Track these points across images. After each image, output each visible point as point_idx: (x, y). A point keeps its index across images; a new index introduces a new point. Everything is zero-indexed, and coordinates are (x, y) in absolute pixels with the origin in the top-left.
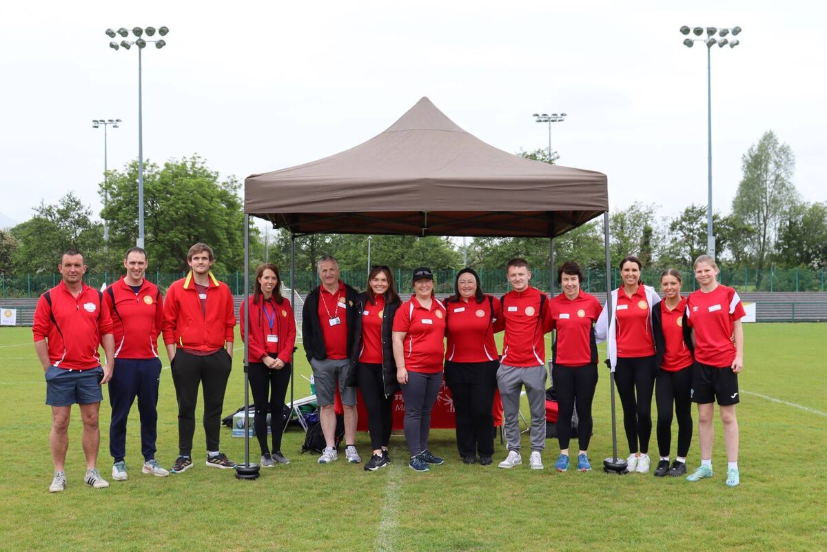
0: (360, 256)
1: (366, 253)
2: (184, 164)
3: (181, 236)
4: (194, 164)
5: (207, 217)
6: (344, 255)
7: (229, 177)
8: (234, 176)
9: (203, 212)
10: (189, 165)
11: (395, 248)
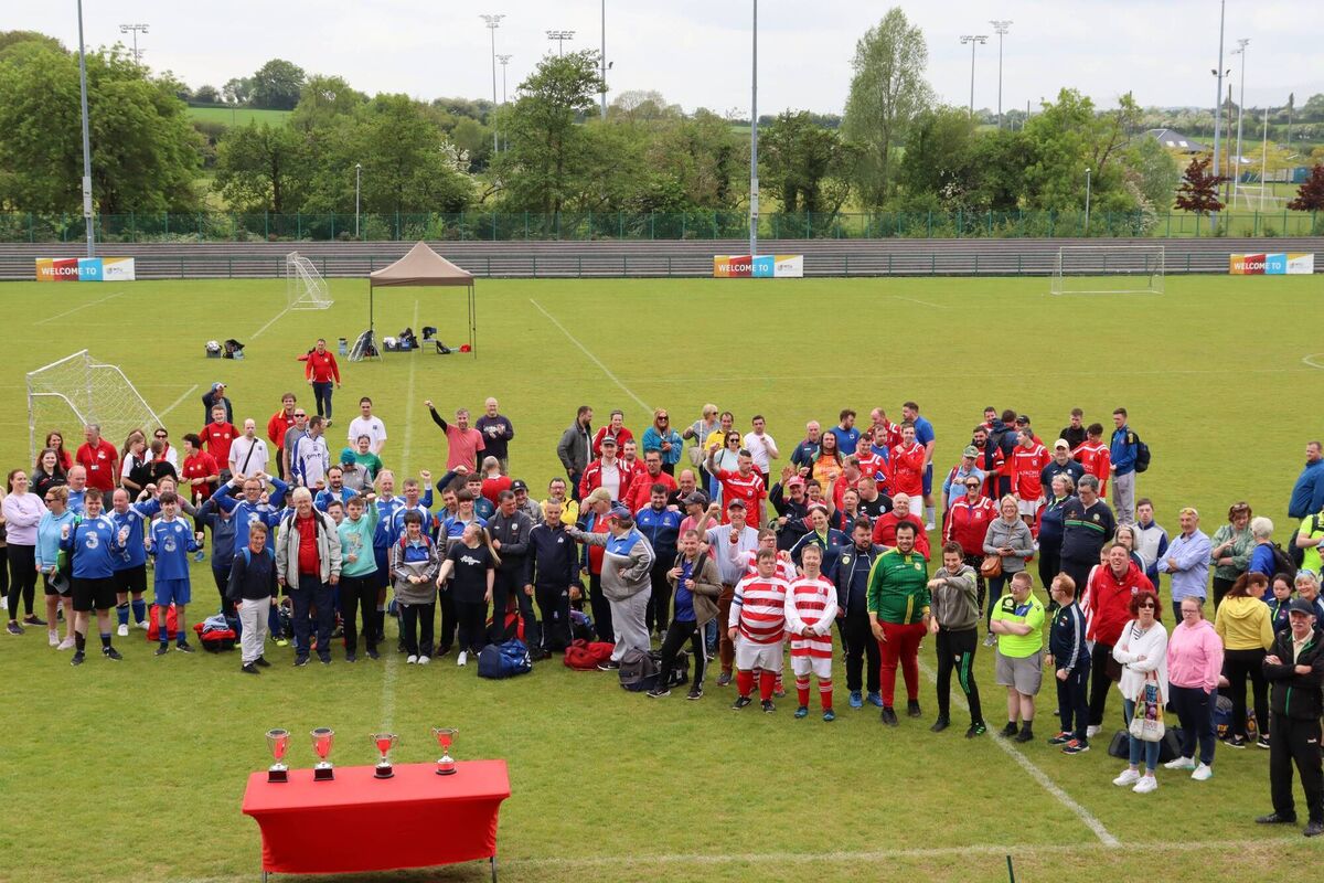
0: (345, 187)
1: (354, 184)
2: (101, 56)
3: (108, 157)
4: (114, 55)
5: (142, 131)
6: (323, 183)
7: (163, 73)
8: (170, 72)
9: (137, 126)
10: (107, 57)
11: (392, 177)
